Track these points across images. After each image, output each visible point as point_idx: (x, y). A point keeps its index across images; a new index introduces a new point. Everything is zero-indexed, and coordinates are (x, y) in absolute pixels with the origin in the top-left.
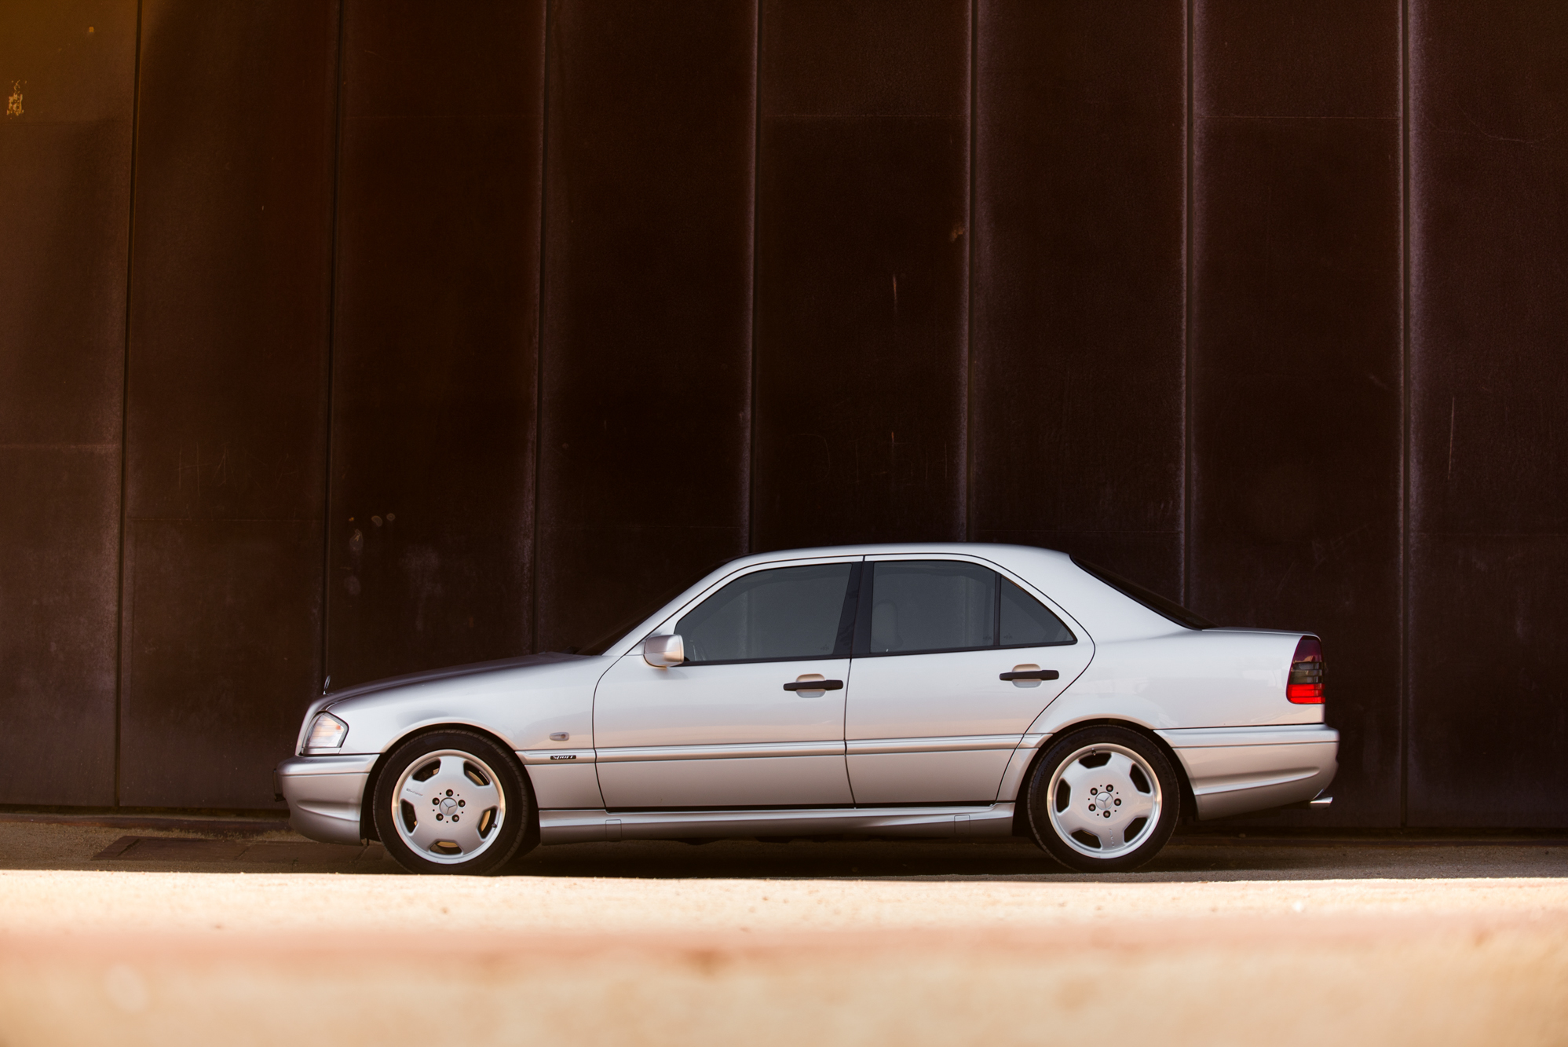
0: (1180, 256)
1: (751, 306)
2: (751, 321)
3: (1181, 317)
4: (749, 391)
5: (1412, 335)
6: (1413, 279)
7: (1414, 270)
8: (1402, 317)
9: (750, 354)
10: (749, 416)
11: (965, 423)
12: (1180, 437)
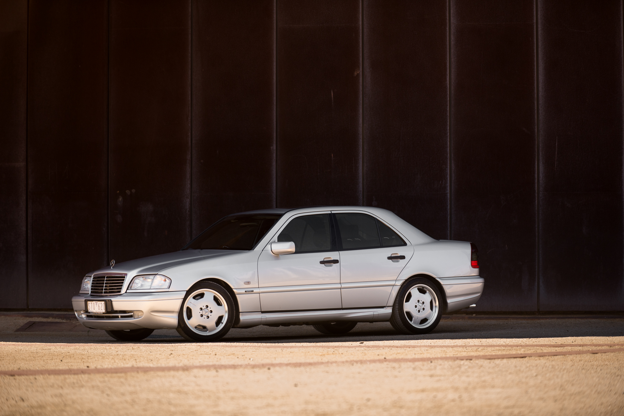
0: (446, 81)
1: (275, 103)
2: (275, 109)
3: (447, 106)
4: (275, 138)
5: (540, 112)
6: (540, 89)
7: (541, 85)
8: (536, 104)
9: (275, 123)
10: (275, 148)
11: (361, 150)
12: (447, 154)
